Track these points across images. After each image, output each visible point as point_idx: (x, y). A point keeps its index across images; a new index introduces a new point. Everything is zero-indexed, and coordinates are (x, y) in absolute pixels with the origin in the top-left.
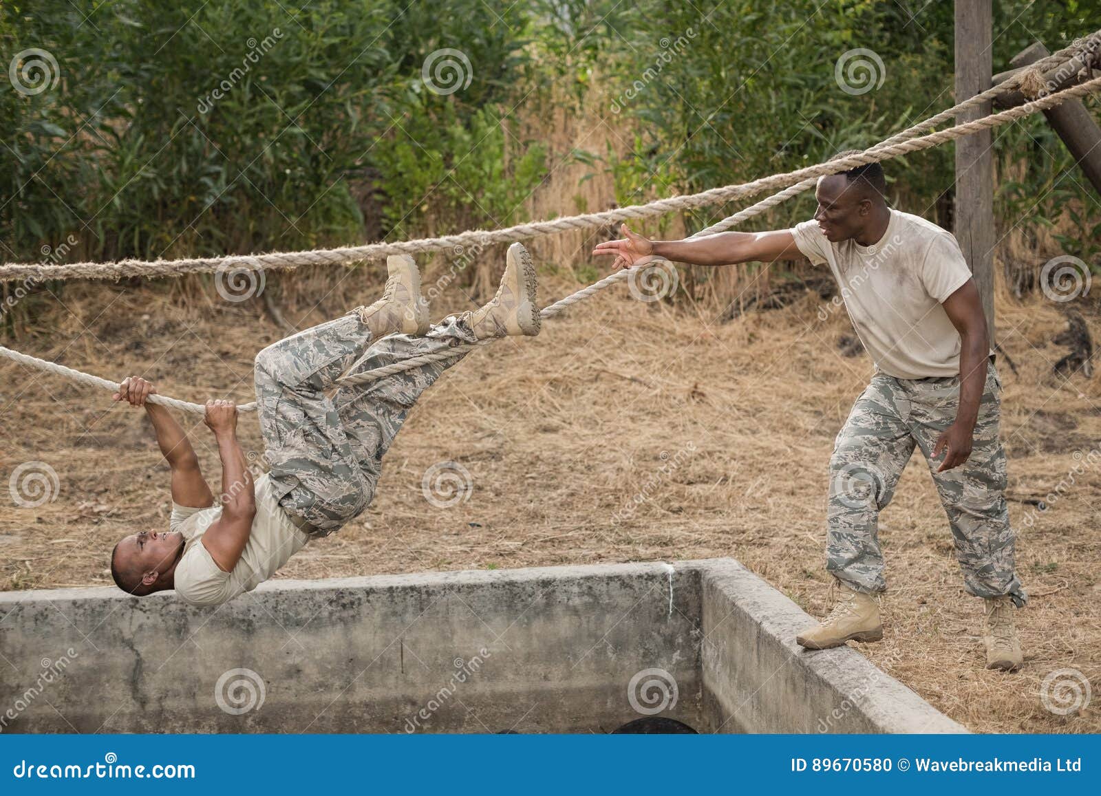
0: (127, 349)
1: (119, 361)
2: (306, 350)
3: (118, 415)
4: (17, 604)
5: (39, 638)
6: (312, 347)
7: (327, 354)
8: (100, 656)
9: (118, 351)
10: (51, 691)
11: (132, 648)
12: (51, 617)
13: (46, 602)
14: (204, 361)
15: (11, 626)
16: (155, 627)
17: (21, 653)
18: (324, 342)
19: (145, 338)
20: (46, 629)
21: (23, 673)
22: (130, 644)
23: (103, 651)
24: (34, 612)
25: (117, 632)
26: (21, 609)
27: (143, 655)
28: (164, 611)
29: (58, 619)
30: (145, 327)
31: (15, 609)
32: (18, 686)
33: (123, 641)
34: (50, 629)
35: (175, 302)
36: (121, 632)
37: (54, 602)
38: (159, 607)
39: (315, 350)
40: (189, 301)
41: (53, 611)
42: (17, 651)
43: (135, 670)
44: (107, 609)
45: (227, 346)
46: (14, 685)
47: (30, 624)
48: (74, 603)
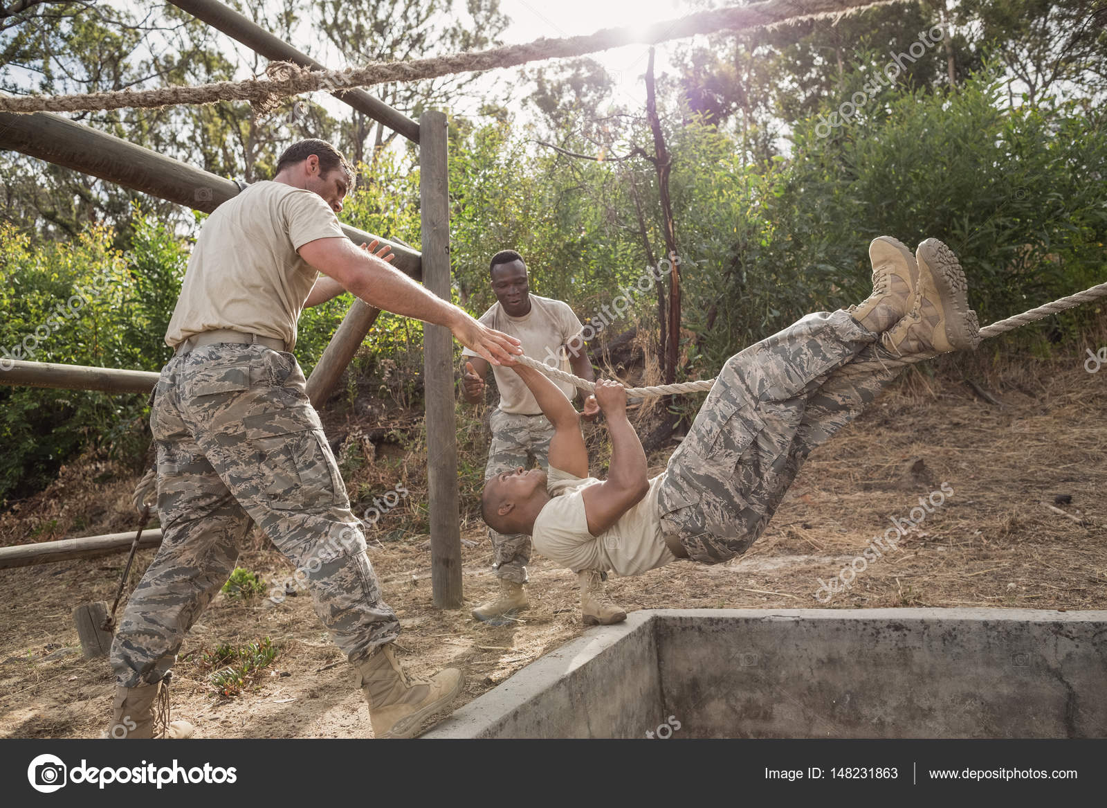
0: (879, 425)
1: (877, 432)
2: (799, 352)
3: (890, 468)
4: (922, 622)
5: (949, 659)
6: (805, 350)
7: (824, 358)
8: (1022, 685)
9: (872, 427)
10: (968, 718)
11: (1061, 679)
12: (960, 637)
13: (953, 621)
14: (942, 430)
15: (917, 644)
16: (1087, 657)
17: (930, 674)
18: (820, 342)
19: (889, 418)
20: (956, 650)
21: (935, 695)
22: (1057, 674)
23: (1026, 679)
24: (940, 631)
25: (1040, 660)
26: (927, 627)
27: (1075, 688)
28: (1097, 640)
29: (969, 640)
30: (887, 411)
31: (921, 628)
32: (930, 709)
33: (1049, 669)
34: (961, 650)
35: (904, 394)
36: (1045, 660)
37: (962, 622)
38: (1090, 635)
39: (810, 353)
40: (914, 392)
41: (962, 632)
42: (926, 671)
43: (1067, 705)
44: (1025, 633)
45: (956, 420)
46: (925, 707)
47: (937, 644)
48: (986, 624)
